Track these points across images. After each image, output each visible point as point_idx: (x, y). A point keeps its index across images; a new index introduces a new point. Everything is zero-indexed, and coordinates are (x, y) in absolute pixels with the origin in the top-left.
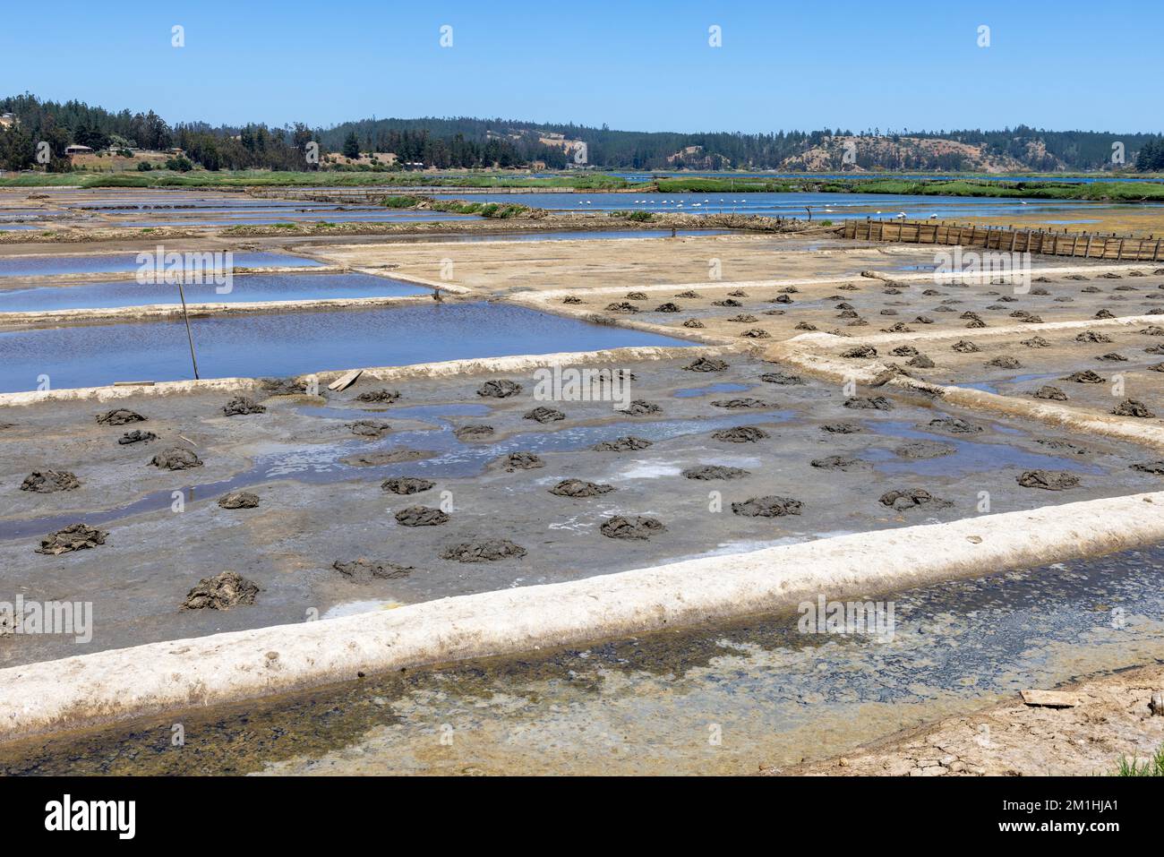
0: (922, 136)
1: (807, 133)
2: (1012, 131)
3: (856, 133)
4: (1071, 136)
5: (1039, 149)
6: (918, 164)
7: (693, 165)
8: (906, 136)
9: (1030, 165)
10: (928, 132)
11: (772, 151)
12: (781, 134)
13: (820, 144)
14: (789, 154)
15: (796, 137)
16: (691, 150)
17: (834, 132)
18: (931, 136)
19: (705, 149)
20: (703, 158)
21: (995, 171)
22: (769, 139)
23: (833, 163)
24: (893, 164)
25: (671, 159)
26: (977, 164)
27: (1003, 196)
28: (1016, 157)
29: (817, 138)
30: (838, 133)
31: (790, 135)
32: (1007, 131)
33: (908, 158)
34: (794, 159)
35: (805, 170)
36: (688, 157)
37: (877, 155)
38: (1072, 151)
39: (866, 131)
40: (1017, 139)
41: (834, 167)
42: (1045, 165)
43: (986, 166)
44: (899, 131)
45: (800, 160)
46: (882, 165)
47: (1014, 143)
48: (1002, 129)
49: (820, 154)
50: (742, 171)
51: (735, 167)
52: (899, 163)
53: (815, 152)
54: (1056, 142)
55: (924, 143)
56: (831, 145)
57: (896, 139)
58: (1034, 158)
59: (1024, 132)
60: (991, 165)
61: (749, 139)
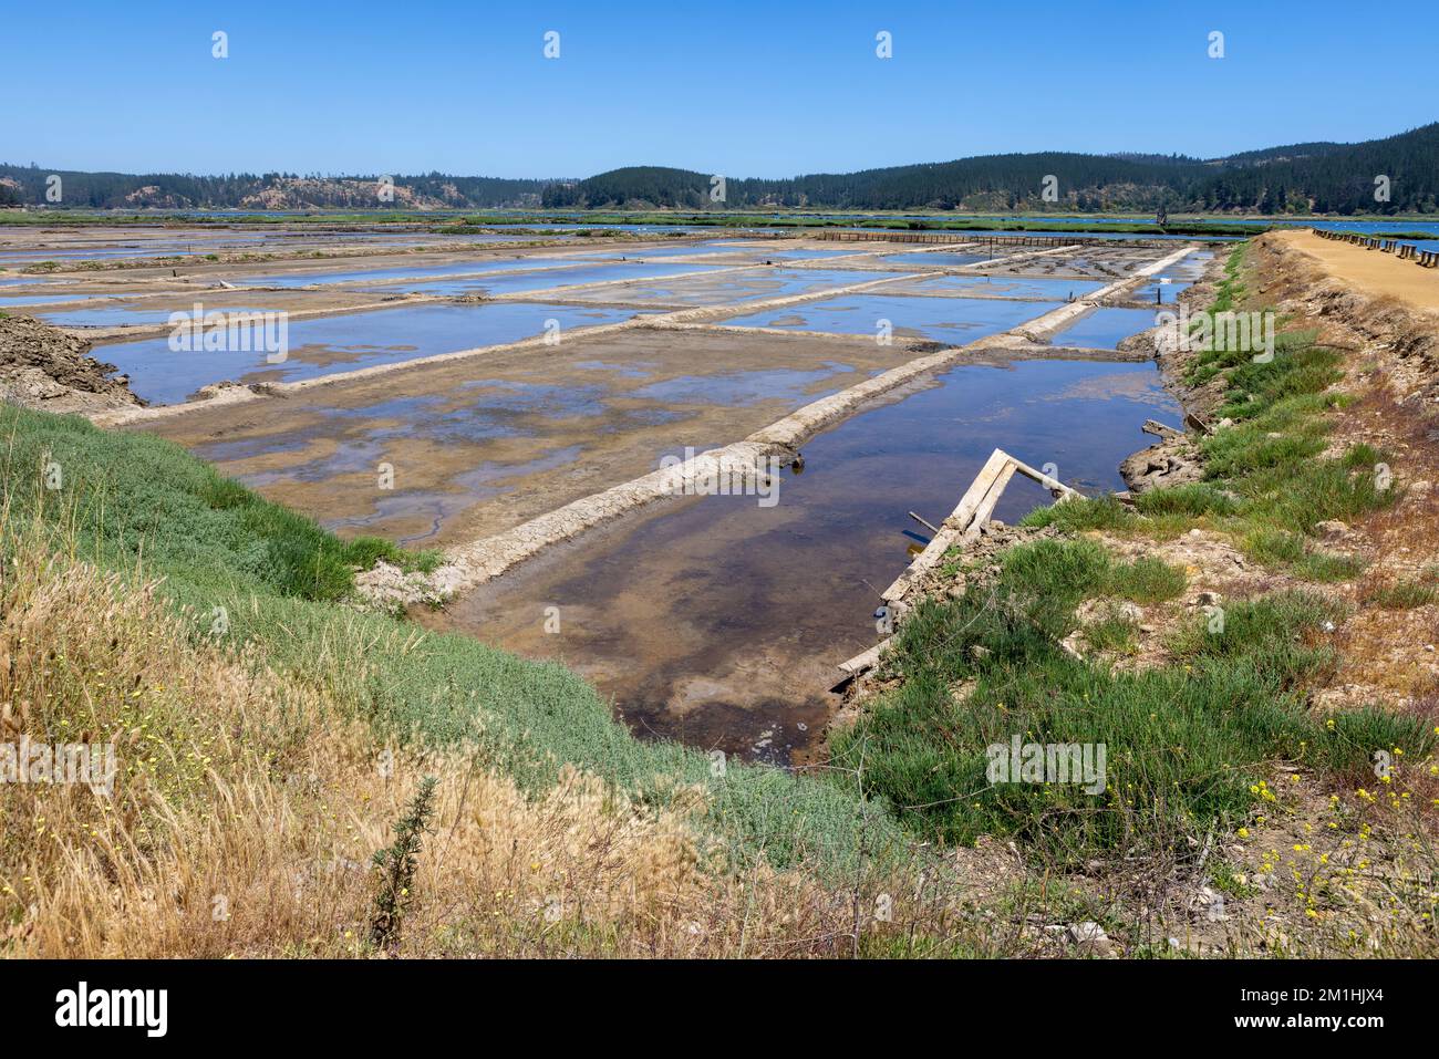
0: (357, 179)
1: (257, 175)
2: (427, 175)
3: (302, 177)
4: (473, 180)
5: (452, 190)
6: (362, 203)
7: (155, 204)
8: (344, 179)
9: (450, 203)
10: (361, 176)
11: (228, 191)
12: (232, 175)
13: (273, 185)
14: (247, 193)
15: (248, 179)
16: (148, 190)
17: (281, 175)
18: (365, 179)
19: (162, 188)
20: (164, 197)
21: (424, 208)
22: (221, 180)
23: (290, 202)
24: (341, 203)
25: (130, 198)
26: (409, 202)
27: (687, 224)
28: (437, 196)
29: (269, 180)
30: (286, 176)
31: (241, 178)
32: (423, 176)
33: (353, 199)
34: (252, 198)
35: (265, 208)
36: (148, 196)
37: (327, 195)
38: (476, 192)
39: (310, 175)
40: (433, 182)
41: (292, 205)
42: (459, 204)
43: (417, 204)
44: (338, 175)
45: (258, 199)
46: (333, 203)
47: (431, 186)
48: (420, 175)
49: (276, 195)
50: (203, 209)
51: (196, 205)
52: (346, 203)
53: (272, 192)
54: (465, 184)
55: (362, 186)
56: (283, 186)
57: (339, 181)
58: (451, 197)
59: (435, 176)
60: (421, 203)
61: (203, 180)
